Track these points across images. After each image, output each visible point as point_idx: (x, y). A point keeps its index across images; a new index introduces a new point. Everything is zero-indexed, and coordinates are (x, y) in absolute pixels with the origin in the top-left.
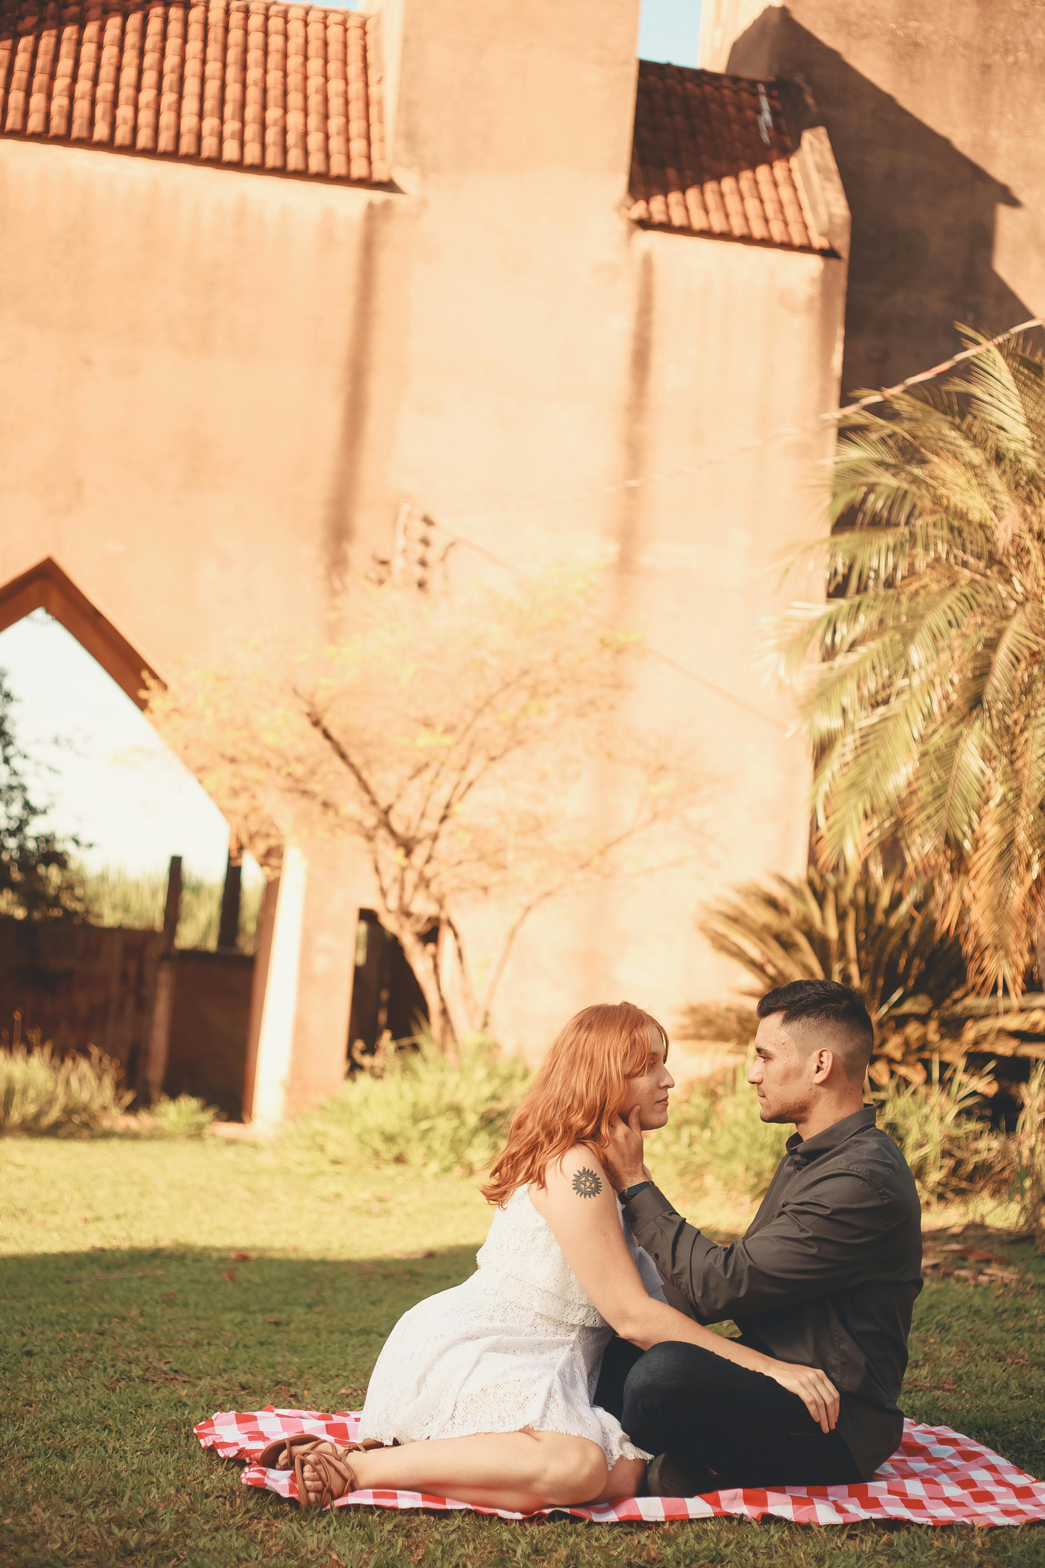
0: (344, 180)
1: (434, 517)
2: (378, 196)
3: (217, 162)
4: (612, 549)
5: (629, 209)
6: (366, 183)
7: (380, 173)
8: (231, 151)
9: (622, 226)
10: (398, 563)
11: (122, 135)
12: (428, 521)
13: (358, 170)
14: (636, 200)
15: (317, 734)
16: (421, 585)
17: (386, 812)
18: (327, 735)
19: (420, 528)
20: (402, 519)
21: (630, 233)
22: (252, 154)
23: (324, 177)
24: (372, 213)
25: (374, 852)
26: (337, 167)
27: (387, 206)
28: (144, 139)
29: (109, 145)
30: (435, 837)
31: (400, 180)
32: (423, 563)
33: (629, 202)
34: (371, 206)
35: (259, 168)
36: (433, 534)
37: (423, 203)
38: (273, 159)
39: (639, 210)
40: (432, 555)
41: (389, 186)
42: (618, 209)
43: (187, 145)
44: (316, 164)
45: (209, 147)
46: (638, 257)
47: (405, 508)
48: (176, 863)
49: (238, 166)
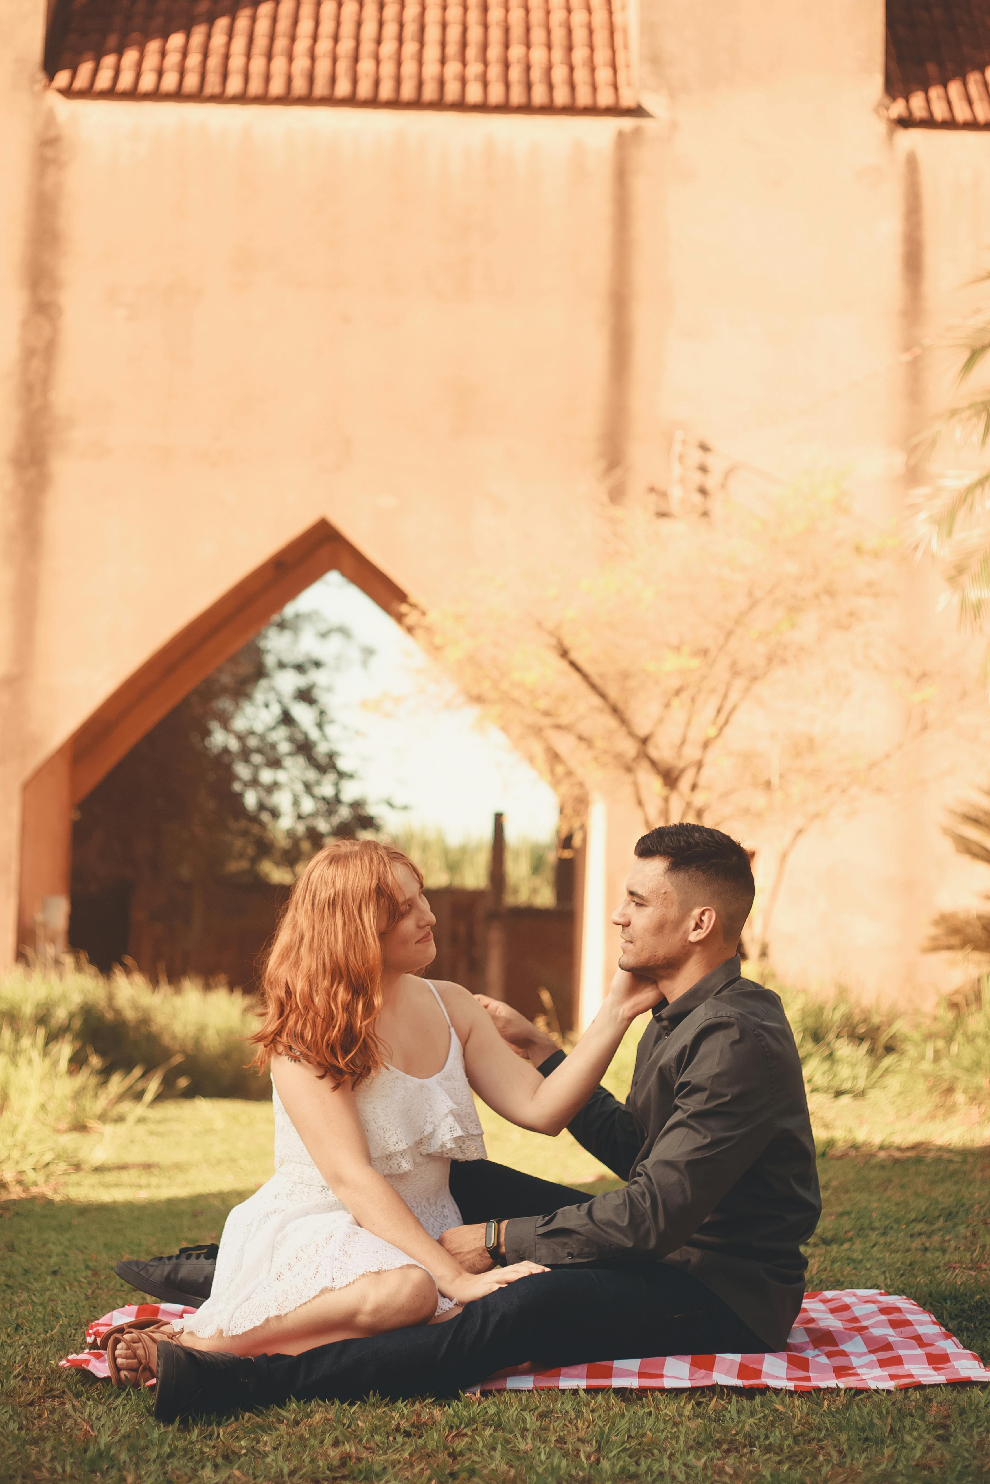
0: (592, 110)
1: (710, 443)
2: (627, 123)
3: (461, 106)
4: (899, 460)
5: (887, 109)
6: (615, 111)
7: (627, 100)
8: (474, 94)
9: (882, 127)
10: (676, 493)
11: (364, 90)
12: (704, 448)
13: (605, 98)
14: (894, 98)
15: (564, 665)
16: (705, 514)
17: (644, 741)
18: (573, 664)
19: (696, 456)
20: (677, 448)
21: (891, 134)
22: (496, 95)
23: (571, 110)
24: (622, 141)
25: (636, 785)
26: (583, 98)
27: (637, 132)
28: (386, 92)
29: (351, 101)
30: (700, 765)
31: (648, 104)
32: (703, 491)
33: (887, 101)
34: (621, 134)
35: (505, 108)
36: (710, 460)
37: (674, 125)
38: (517, 97)
39: (898, 108)
40: (711, 482)
41: (638, 111)
42: (876, 111)
43: (429, 93)
44: (561, 97)
45: (452, 92)
46: (901, 157)
47: (679, 435)
48: (498, 818)
49: (483, 107)
